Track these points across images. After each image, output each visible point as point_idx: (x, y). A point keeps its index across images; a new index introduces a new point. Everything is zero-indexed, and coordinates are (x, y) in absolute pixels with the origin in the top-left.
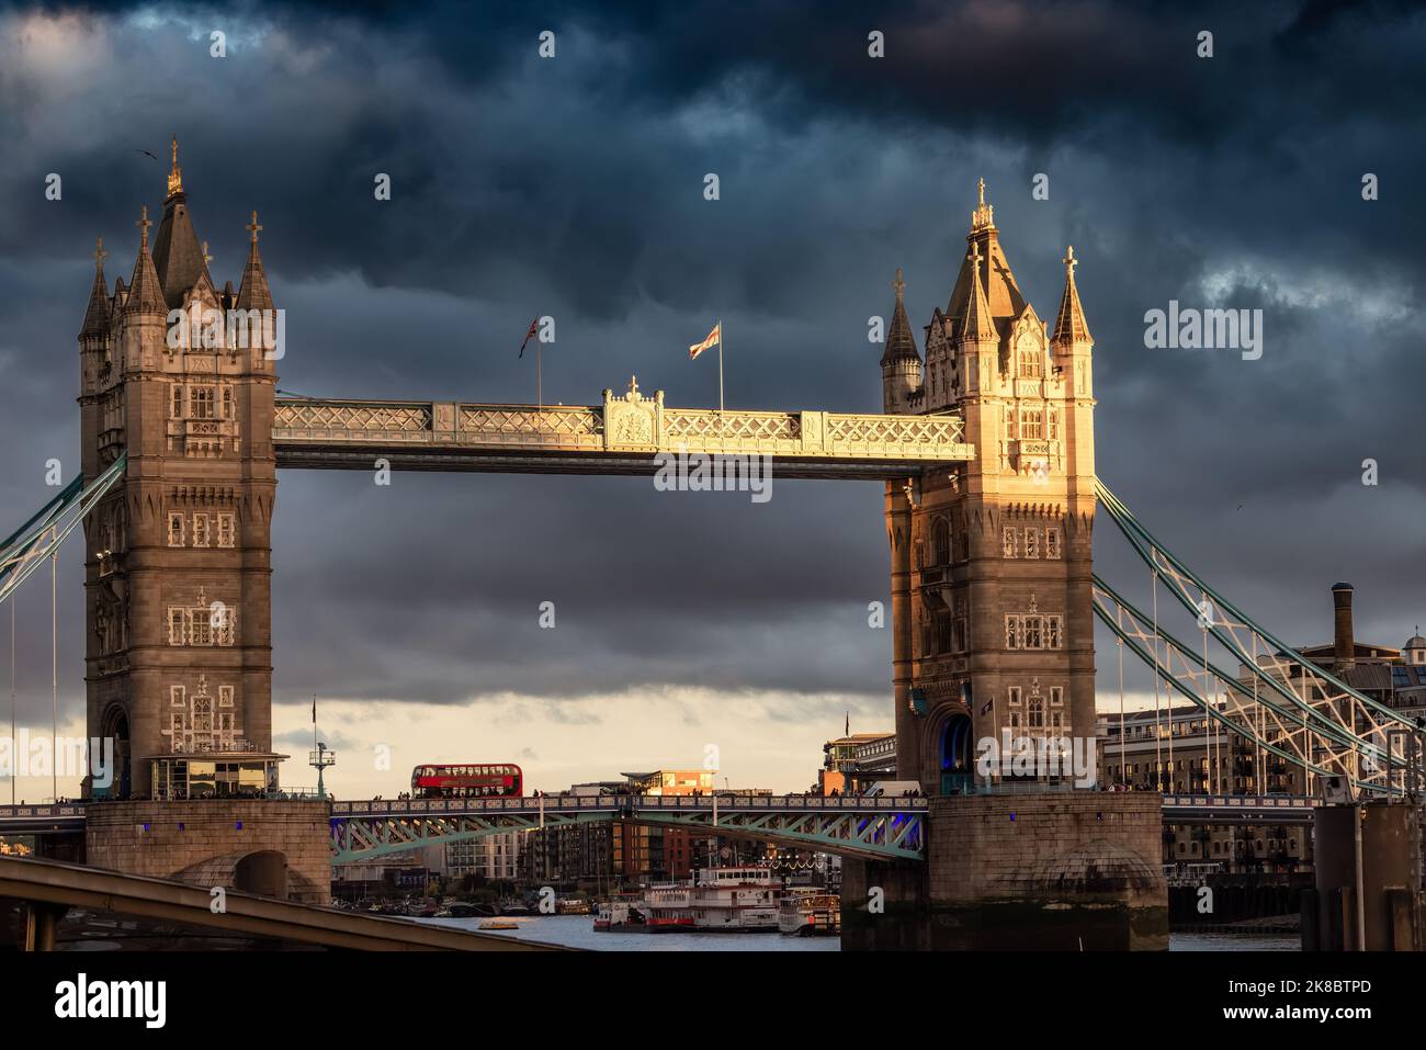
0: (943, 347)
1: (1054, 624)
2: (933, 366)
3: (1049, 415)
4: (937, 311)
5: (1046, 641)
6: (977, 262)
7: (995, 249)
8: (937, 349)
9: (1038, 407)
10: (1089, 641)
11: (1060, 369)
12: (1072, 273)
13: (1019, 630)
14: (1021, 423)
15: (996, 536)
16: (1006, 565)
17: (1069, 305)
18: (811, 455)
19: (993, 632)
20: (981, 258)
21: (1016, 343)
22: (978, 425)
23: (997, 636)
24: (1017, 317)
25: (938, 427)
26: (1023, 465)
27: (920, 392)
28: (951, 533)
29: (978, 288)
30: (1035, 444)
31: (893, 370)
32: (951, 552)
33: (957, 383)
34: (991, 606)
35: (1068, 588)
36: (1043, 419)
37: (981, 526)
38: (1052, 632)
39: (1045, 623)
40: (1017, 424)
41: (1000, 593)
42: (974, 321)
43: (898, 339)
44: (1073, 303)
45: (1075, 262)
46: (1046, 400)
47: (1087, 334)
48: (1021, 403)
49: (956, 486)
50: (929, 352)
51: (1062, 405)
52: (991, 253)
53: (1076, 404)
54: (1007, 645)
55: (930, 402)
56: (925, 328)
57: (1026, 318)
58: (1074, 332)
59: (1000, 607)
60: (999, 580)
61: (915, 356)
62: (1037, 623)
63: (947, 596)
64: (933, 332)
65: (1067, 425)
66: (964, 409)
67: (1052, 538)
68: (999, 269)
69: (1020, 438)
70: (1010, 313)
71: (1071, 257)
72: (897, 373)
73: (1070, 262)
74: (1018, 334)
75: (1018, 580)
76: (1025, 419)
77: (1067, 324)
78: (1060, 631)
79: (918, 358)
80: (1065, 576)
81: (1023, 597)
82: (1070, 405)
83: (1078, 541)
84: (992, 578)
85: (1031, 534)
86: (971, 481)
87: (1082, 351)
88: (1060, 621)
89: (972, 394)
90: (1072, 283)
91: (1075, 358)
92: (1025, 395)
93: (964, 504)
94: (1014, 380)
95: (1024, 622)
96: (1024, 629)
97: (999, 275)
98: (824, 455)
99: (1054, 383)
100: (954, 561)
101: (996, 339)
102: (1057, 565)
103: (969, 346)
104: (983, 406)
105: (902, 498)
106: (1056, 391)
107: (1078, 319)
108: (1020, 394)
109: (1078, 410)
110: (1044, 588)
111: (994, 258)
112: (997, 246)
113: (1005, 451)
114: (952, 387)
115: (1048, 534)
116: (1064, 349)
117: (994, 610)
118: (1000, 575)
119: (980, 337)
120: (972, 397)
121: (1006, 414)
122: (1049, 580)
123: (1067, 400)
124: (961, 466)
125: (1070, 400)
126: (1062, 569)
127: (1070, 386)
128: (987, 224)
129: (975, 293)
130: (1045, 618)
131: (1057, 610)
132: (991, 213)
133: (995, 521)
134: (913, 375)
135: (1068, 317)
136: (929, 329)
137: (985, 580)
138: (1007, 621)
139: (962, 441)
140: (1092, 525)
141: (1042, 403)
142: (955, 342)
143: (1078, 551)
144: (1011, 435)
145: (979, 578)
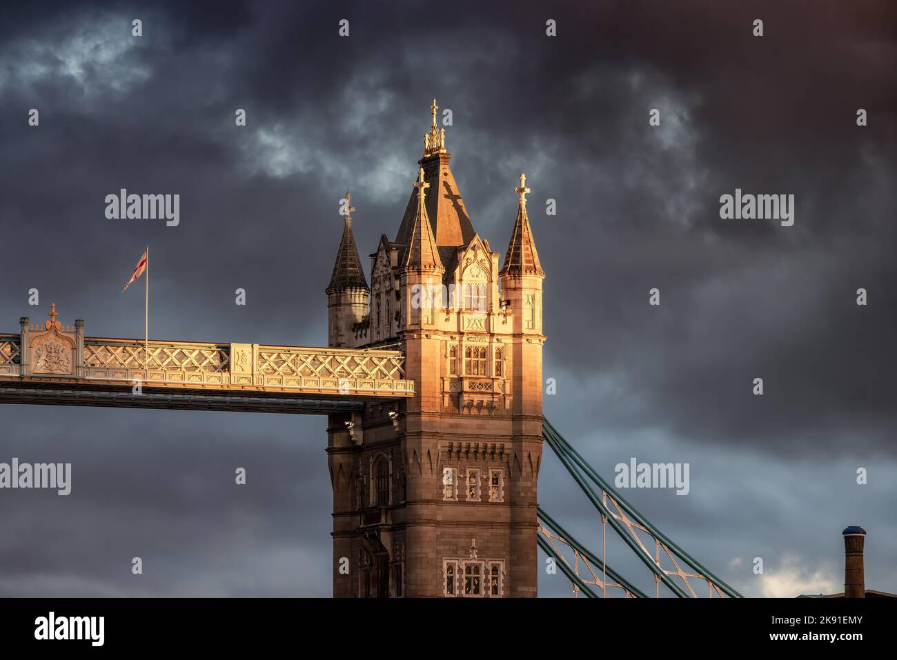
0: (387, 277)
1: (495, 570)
2: (378, 295)
3: (494, 351)
4: (384, 238)
5: (487, 588)
6: (422, 190)
7: (446, 174)
8: (382, 278)
9: (484, 343)
10: (532, 589)
11: (508, 303)
12: (524, 202)
13: (457, 576)
14: (465, 359)
15: (435, 476)
16: (445, 508)
17: (520, 236)
18: (240, 389)
19: (430, 577)
20: (427, 185)
21: (461, 275)
22: (418, 360)
23: (434, 582)
24: (464, 248)
25: (376, 361)
26: (466, 403)
27: (366, 323)
28: (391, 472)
29: (423, 218)
30: (478, 381)
31: (339, 298)
32: (390, 493)
33: (399, 316)
34: (426, 550)
35: (511, 533)
36: (488, 355)
37: (420, 465)
38: (493, 579)
39: (486, 569)
40: (461, 360)
41: (438, 537)
42: (418, 251)
43: (345, 266)
44: (524, 234)
45: (528, 191)
46: (492, 335)
47: (538, 266)
48: (465, 338)
49: (395, 424)
50: (374, 281)
51: (509, 340)
52: (442, 178)
53: (524, 340)
54: (445, 591)
55: (375, 333)
56: (372, 256)
57: (473, 249)
58: (524, 264)
59: (438, 552)
60: (437, 523)
61: (362, 284)
62: (477, 570)
63: (385, 539)
64: (379, 260)
65: (514, 362)
66: (404, 344)
67: (496, 481)
68: (450, 196)
69: (464, 374)
70: (459, 242)
71: (523, 186)
72: (342, 302)
73: (522, 190)
74: (464, 265)
75: (458, 524)
76: (469, 355)
77: (517, 255)
78: (502, 577)
79: (365, 286)
80: (509, 520)
81: (462, 542)
82: (518, 341)
83: (522, 484)
84: (429, 522)
85: (473, 475)
86: (410, 419)
87: (532, 285)
88: (502, 568)
89: (413, 328)
90: (524, 212)
91: (524, 292)
92: (470, 329)
93: (402, 442)
94: (459, 313)
95: (464, 568)
96: (464, 575)
97: (450, 202)
98: (254, 389)
99: (501, 318)
100: (393, 502)
101: (440, 271)
102: (500, 509)
103: (411, 276)
104: (424, 341)
105: (344, 435)
106: (503, 326)
107: (529, 251)
108: (466, 328)
109: (525, 345)
110: (486, 533)
111: (445, 184)
112: (448, 171)
113: (447, 388)
114: (396, 319)
115: (491, 476)
116: (513, 281)
117: (432, 555)
118: (439, 518)
119: (423, 268)
120: (412, 331)
121: (449, 349)
122: (491, 524)
123: (514, 335)
124: (399, 403)
125: (517, 335)
126: (505, 514)
127: (518, 322)
128: (439, 148)
129: (419, 221)
130: (487, 564)
131: (498, 556)
132: (443, 136)
133: (434, 461)
134: (360, 304)
135: (518, 248)
136: (374, 256)
137: (421, 524)
138: (445, 567)
139: (402, 377)
140: (538, 467)
141: (487, 339)
142: (399, 273)
143: (522, 494)
144: (453, 372)
145: (418, 521)
